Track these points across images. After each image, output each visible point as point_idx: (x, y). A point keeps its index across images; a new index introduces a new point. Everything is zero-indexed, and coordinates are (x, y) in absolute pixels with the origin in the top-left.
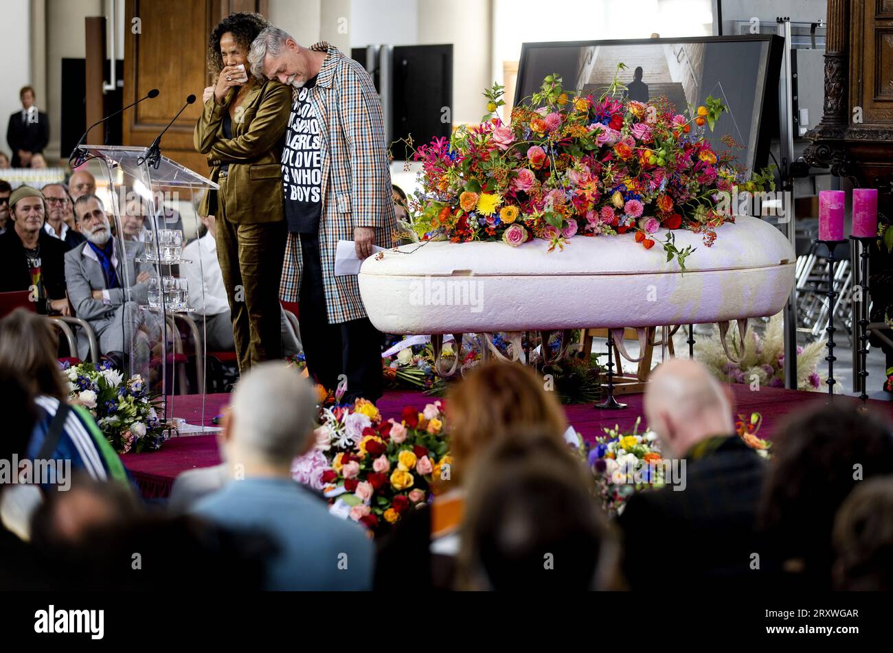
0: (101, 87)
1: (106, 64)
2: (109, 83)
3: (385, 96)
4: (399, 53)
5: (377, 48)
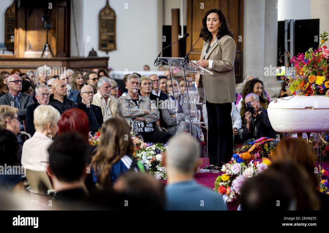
0: (178, 37)
1: (180, 27)
2: (181, 35)
3: (292, 40)
4: (298, 23)
5: (289, 21)
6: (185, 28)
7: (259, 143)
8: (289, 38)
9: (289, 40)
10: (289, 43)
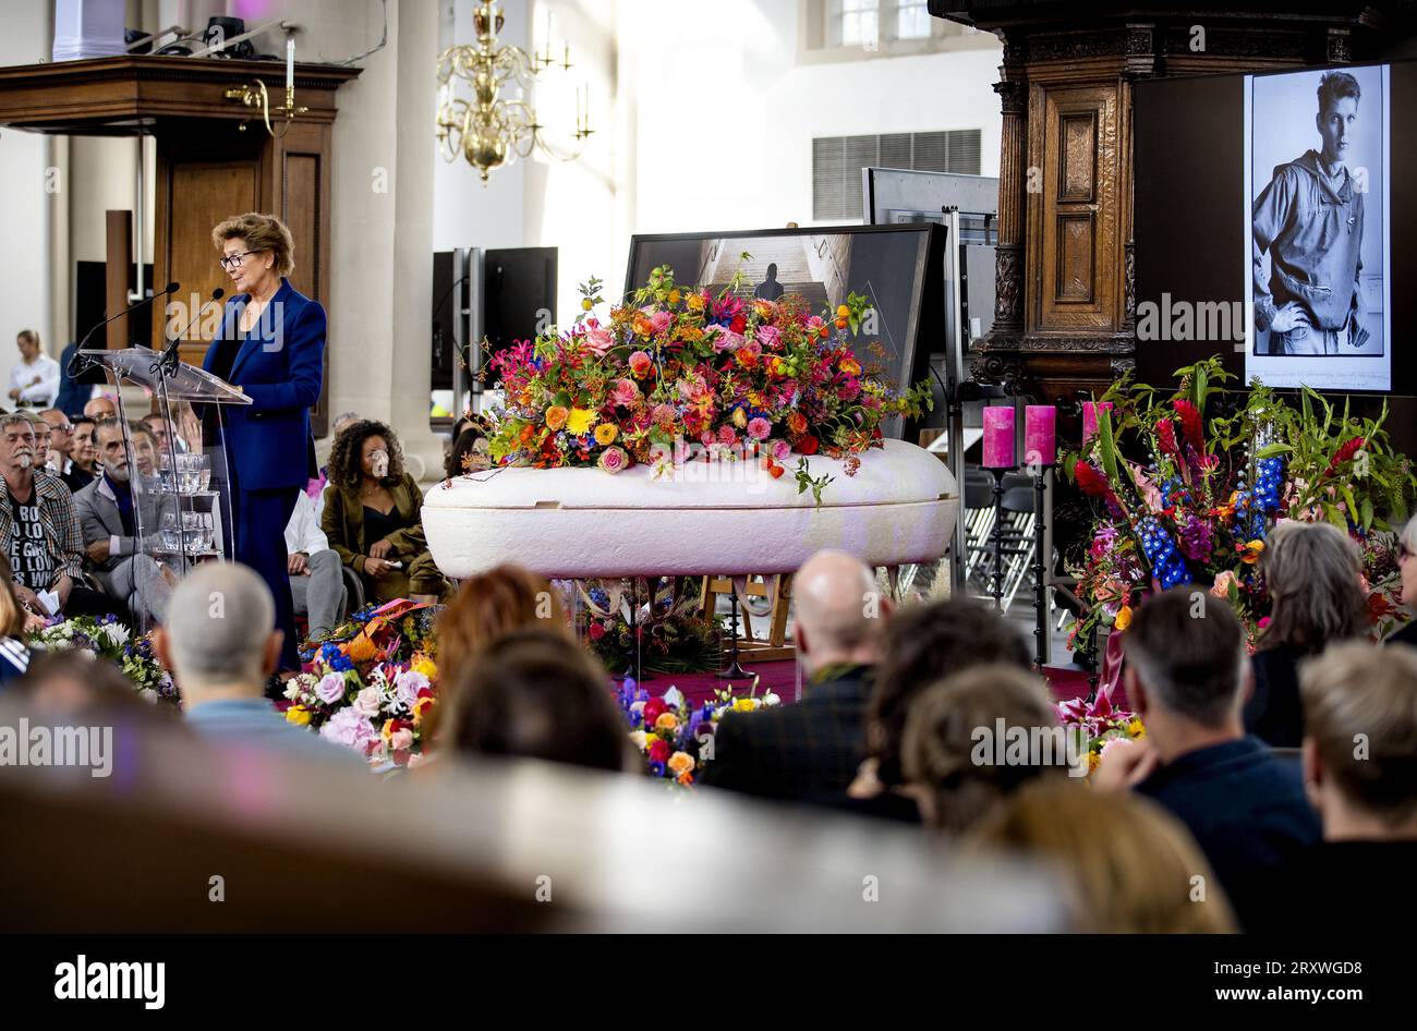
0: (126, 297)
1: (132, 269)
2: (135, 292)
3: (475, 310)
4: (493, 259)
5: (467, 251)
6: (148, 269)
8: (466, 304)
9: (467, 312)
10: (466, 319)
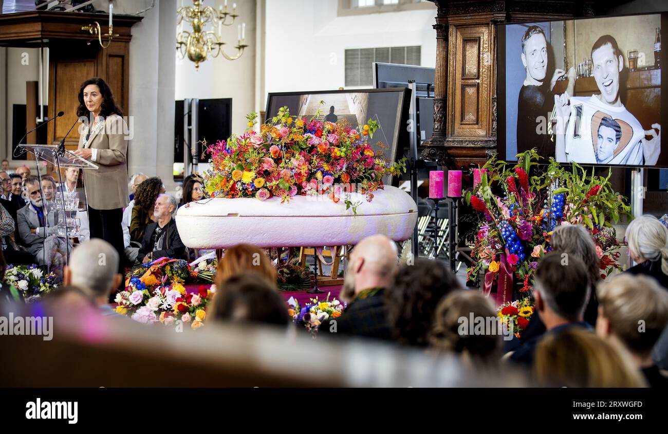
0: (35, 120)
1: (38, 107)
2: (40, 118)
3: (194, 127)
4: (202, 103)
5: (190, 101)
6: (45, 108)
7: (159, 266)
8: (190, 124)
9: (190, 127)
10: (190, 131)
